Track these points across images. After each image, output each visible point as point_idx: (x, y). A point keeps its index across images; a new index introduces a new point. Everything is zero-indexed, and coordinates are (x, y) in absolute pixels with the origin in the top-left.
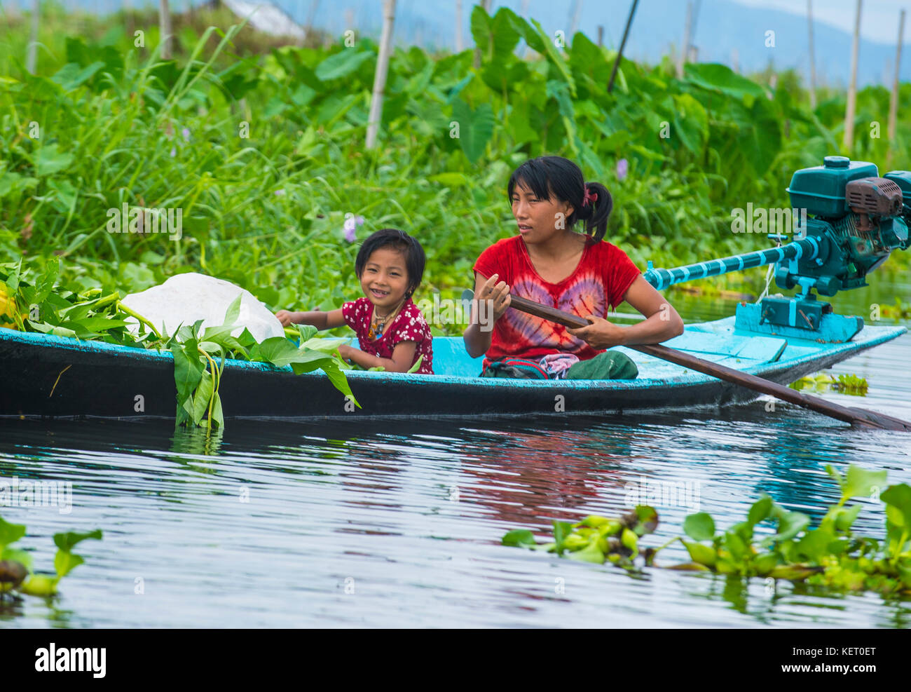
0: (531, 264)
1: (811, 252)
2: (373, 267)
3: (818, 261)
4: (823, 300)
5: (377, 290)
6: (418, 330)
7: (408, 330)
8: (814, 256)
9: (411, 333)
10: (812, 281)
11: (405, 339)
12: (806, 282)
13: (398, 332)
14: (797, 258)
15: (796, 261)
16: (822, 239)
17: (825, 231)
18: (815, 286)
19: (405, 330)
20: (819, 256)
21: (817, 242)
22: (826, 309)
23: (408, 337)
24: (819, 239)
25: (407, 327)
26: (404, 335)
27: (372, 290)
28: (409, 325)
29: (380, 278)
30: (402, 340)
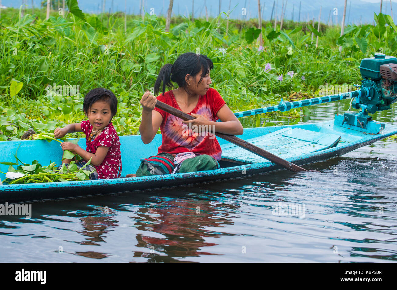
0: (177, 105)
1: (366, 93)
2: (94, 110)
3: (369, 98)
4: (369, 115)
5: (98, 123)
6: (110, 141)
7: (104, 141)
8: (367, 96)
9: (105, 142)
10: (365, 106)
11: (102, 145)
12: (363, 106)
13: (100, 141)
14: (359, 96)
15: (359, 98)
16: (371, 89)
17: (372, 85)
18: (366, 108)
19: (103, 140)
20: (369, 96)
21: (369, 90)
22: (370, 119)
23: (104, 144)
24: (369, 88)
25: (104, 139)
26: (102, 143)
27: (96, 123)
28: (105, 138)
29: (98, 116)
30: (100, 146)
